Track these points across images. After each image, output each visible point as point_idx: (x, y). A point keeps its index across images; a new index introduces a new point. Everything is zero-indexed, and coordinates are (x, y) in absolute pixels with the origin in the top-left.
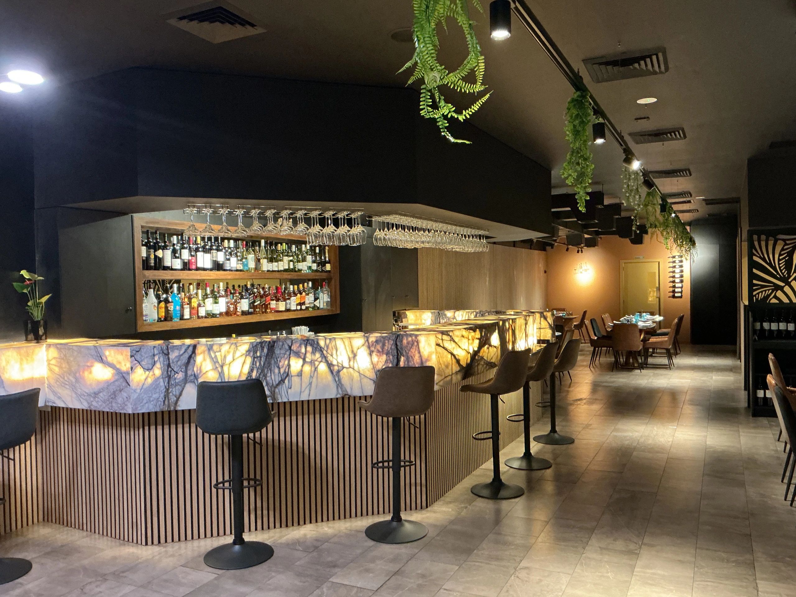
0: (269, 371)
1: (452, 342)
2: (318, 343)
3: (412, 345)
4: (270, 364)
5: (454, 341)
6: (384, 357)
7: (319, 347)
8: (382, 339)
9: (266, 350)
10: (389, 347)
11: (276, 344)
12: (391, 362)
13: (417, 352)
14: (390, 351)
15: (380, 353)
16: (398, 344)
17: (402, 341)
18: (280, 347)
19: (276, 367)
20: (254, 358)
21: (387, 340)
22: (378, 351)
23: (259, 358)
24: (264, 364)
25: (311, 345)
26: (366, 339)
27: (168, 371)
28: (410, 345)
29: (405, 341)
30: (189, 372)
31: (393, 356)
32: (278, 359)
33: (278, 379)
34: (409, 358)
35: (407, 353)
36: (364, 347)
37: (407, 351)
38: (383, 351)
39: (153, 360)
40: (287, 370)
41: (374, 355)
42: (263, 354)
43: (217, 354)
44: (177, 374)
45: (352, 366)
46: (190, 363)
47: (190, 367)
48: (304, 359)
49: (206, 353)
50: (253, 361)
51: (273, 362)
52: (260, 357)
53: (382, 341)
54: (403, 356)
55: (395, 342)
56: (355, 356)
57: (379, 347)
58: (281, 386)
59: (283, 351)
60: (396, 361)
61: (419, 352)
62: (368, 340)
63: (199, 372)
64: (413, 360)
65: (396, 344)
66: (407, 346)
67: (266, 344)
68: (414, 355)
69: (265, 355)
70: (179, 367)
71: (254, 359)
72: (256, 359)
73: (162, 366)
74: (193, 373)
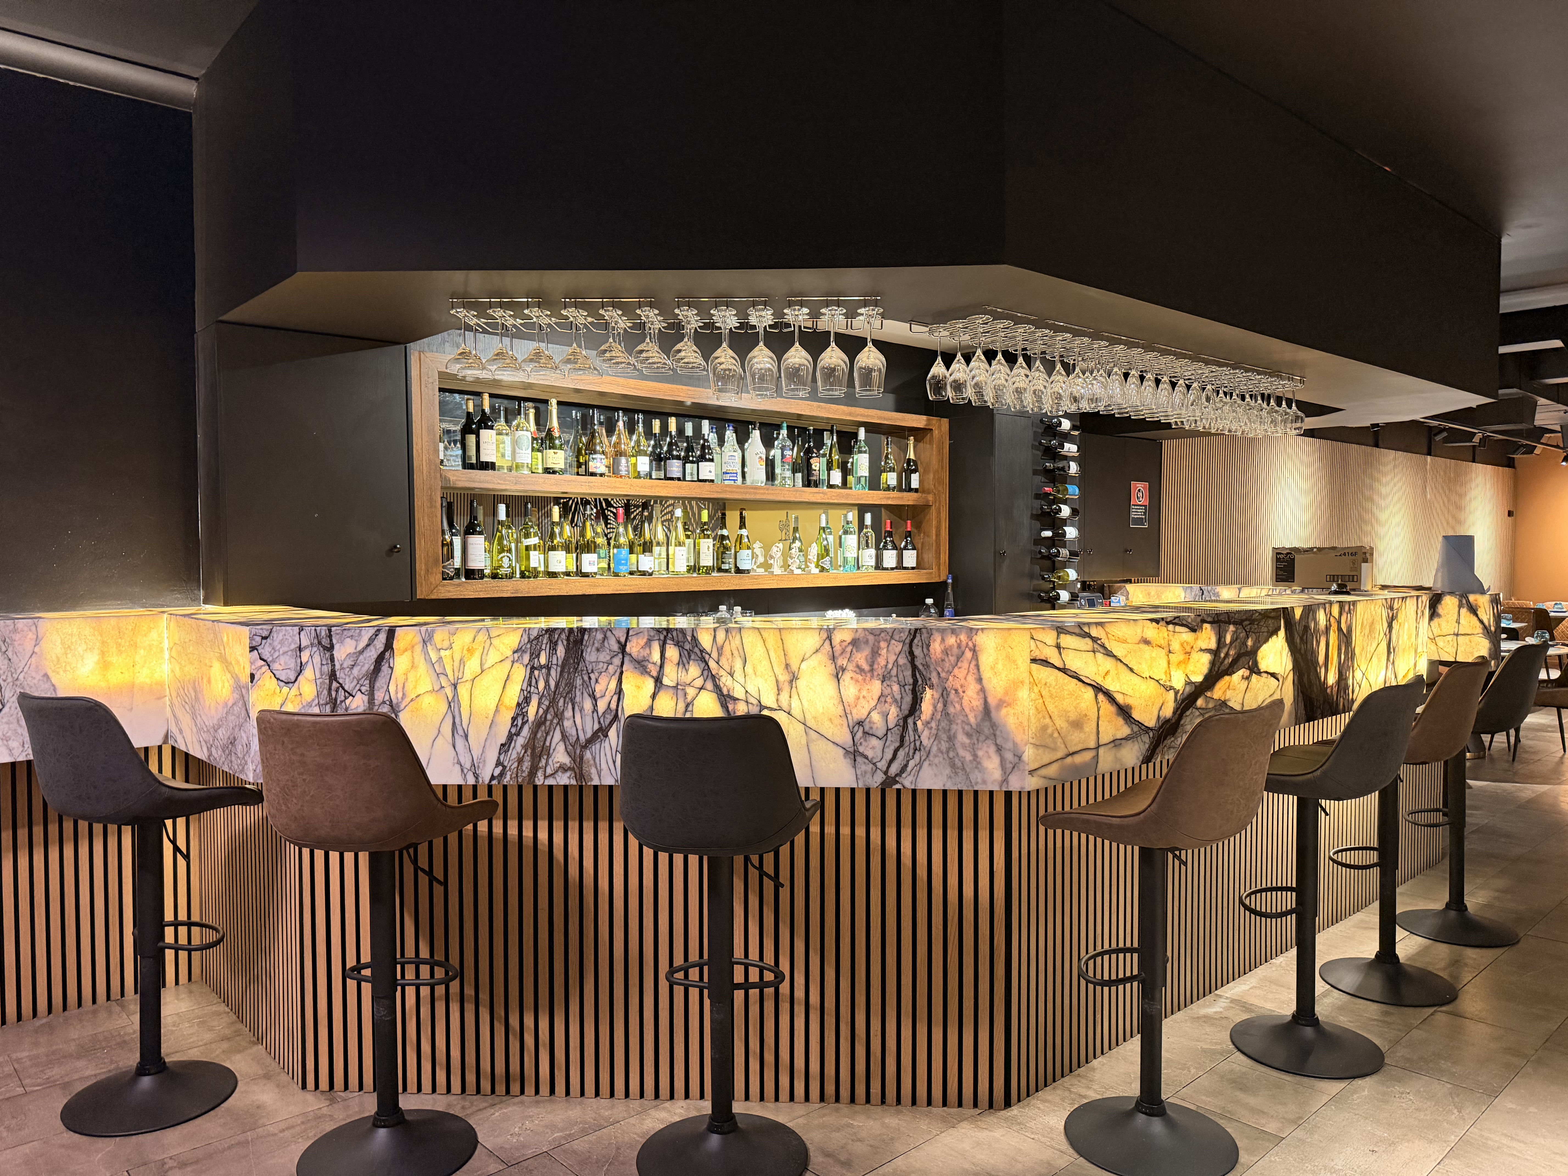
0: (570, 705)
1: (1099, 656)
2: (694, 638)
3: (959, 658)
4: (571, 686)
5: (1109, 654)
6: (876, 687)
7: (696, 650)
8: (871, 638)
9: (561, 651)
10: (891, 661)
11: (586, 637)
12: (896, 701)
13: (971, 679)
14: (894, 672)
15: (866, 672)
16: (917, 652)
17: (928, 646)
18: (596, 645)
19: (586, 695)
20: (533, 668)
21: (886, 640)
22: (860, 669)
23: (544, 670)
24: (557, 685)
25: (677, 644)
26: (825, 636)
27: (330, 689)
28: (953, 659)
29: (936, 647)
30: (379, 696)
31: (902, 686)
32: (592, 676)
33: (590, 726)
34: (948, 695)
35: (943, 681)
36: (819, 656)
37: (943, 675)
38: (872, 670)
39: (299, 661)
40: (613, 706)
41: (847, 678)
42: (555, 662)
43: (443, 653)
44: (351, 698)
45: (785, 705)
46: (382, 674)
47: (380, 682)
48: (658, 681)
49: (419, 648)
50: (530, 678)
51: (579, 682)
52: (548, 668)
53: (871, 642)
54: (931, 687)
55: (906, 648)
56: (794, 678)
57: (861, 658)
58: (598, 746)
59: (604, 656)
60: (908, 699)
61: (980, 680)
62: (829, 638)
63: (400, 695)
64: (961, 699)
65: (911, 653)
66: (943, 660)
67: (563, 636)
68: (962, 686)
69: (560, 663)
70: (355, 682)
71: (532, 672)
72: (536, 672)
73: (318, 676)
74: (387, 698)
